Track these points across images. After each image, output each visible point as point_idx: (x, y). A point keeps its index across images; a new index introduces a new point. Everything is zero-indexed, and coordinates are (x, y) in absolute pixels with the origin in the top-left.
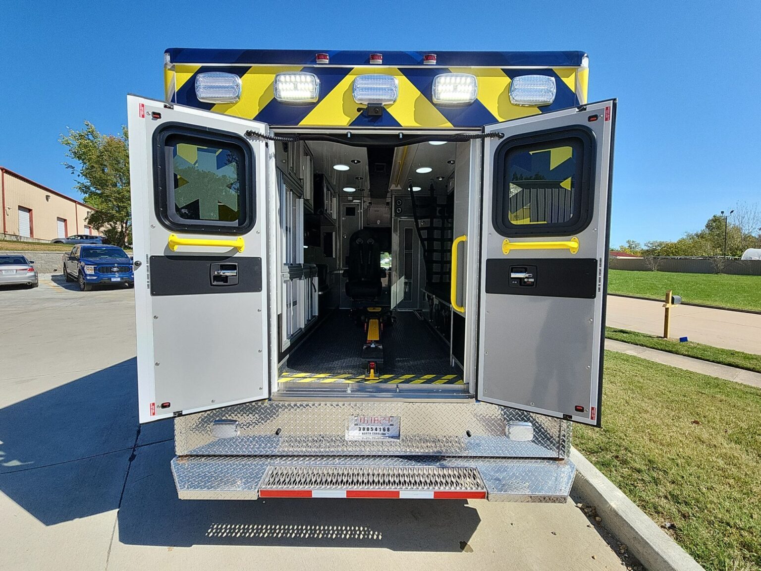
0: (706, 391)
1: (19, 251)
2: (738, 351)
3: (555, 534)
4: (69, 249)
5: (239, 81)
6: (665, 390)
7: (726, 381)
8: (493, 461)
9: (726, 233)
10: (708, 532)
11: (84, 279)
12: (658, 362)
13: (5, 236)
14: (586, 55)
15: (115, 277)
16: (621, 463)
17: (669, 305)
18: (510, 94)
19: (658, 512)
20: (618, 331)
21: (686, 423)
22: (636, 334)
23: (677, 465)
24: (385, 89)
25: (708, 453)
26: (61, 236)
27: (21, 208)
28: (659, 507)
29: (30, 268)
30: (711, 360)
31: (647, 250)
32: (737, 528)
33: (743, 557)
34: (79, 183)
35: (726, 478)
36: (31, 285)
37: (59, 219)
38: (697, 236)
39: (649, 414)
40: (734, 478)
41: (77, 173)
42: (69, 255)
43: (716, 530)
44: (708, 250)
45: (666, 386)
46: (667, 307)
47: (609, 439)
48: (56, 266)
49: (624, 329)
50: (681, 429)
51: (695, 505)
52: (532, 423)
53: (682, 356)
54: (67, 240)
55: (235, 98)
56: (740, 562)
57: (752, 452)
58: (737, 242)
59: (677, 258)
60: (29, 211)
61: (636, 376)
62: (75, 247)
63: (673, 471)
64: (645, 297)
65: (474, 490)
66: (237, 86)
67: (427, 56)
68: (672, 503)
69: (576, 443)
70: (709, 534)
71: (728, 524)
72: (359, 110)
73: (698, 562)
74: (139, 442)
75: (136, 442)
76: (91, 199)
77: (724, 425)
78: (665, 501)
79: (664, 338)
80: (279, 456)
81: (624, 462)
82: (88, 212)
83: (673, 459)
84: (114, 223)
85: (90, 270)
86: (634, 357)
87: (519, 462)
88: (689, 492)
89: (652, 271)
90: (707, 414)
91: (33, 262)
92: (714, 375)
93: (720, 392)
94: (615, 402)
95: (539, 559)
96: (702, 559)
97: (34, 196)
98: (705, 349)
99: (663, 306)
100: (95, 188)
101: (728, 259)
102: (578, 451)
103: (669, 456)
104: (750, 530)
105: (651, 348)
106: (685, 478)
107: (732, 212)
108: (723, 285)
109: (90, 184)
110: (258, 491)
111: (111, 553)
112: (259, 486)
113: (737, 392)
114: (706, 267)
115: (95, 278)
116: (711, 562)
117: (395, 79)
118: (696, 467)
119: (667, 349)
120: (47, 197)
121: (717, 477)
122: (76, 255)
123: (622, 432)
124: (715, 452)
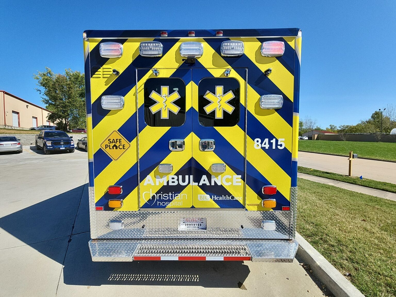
0: (370, 204)
1: (12, 134)
2: (388, 182)
3: (288, 279)
4: (38, 133)
5: (122, 46)
6: (348, 203)
7: (381, 198)
8: (255, 241)
9: (382, 120)
10: (369, 278)
11: (46, 148)
12: (345, 189)
13: (5, 127)
14: (300, 30)
15: (62, 147)
16: (323, 242)
17: (351, 159)
18: (261, 51)
19: (342, 268)
20: (325, 173)
21: (358, 221)
22: (334, 174)
23: (353, 243)
24: (196, 49)
25: (370, 236)
26: (35, 126)
27: (14, 112)
28: (343, 265)
29: (18, 143)
30: (373, 187)
31: (340, 130)
32: (384, 276)
33: (387, 291)
34: (43, 98)
35: (379, 249)
36: (19, 151)
37: (33, 117)
38: (366, 122)
39: (339, 216)
40: (383, 250)
41: (42, 94)
42: (38, 136)
43: (373, 277)
44: (372, 130)
45: (349, 202)
46: (350, 160)
47: (318, 229)
48: (32, 142)
49: (328, 171)
50: (356, 224)
51: (362, 264)
52: (275, 221)
53: (358, 186)
54: (37, 128)
55: (119, 55)
56: (385, 294)
57: (393, 236)
58: (388, 125)
59: (356, 134)
60: (18, 113)
61: (333, 196)
62: (41, 132)
63: (351, 246)
64: (339, 155)
65: (245, 256)
66: (121, 49)
67: (218, 32)
68: (350, 263)
69: (300, 232)
70: (369, 279)
71: (379, 274)
72: (183, 60)
73: (363, 294)
74: (73, 233)
75: (72, 232)
76: (50, 107)
77: (379, 221)
78: (346, 262)
79: (349, 176)
80: (144, 239)
81: (326, 242)
82: (48, 114)
83: (351, 240)
84: (61, 119)
85: (49, 144)
86: (333, 186)
87: (268, 241)
88: (359, 257)
89: (343, 141)
90: (370, 216)
91: (20, 140)
92: (375, 196)
93: (377, 204)
94: (322, 210)
95: (279, 292)
96: (365, 292)
97: (20, 106)
98: (371, 181)
99: (348, 159)
100: (51, 101)
101: (383, 134)
102: (301, 236)
103: (349, 238)
104: (391, 277)
105: (342, 181)
106: (357, 250)
107: (385, 109)
108: (380, 148)
109: (49, 99)
110: (133, 257)
111: (58, 289)
112: (133, 254)
113: (387, 204)
114: (371, 138)
115: (52, 148)
116: (370, 294)
117: (201, 44)
118: (363, 244)
119: (350, 182)
120: (27, 106)
121: (374, 249)
122: (42, 136)
123: (324, 226)
124: (373, 236)
